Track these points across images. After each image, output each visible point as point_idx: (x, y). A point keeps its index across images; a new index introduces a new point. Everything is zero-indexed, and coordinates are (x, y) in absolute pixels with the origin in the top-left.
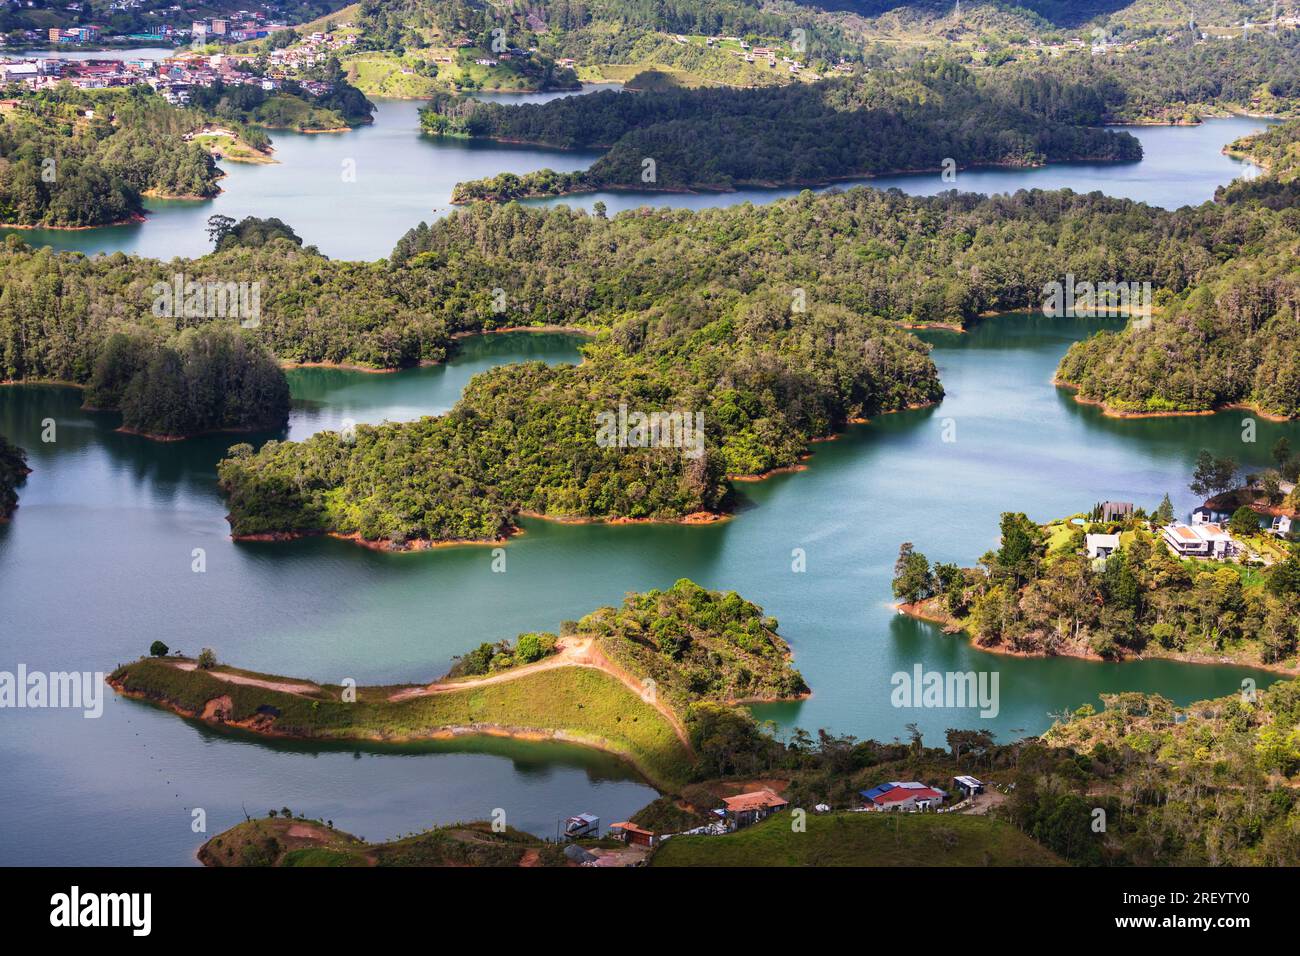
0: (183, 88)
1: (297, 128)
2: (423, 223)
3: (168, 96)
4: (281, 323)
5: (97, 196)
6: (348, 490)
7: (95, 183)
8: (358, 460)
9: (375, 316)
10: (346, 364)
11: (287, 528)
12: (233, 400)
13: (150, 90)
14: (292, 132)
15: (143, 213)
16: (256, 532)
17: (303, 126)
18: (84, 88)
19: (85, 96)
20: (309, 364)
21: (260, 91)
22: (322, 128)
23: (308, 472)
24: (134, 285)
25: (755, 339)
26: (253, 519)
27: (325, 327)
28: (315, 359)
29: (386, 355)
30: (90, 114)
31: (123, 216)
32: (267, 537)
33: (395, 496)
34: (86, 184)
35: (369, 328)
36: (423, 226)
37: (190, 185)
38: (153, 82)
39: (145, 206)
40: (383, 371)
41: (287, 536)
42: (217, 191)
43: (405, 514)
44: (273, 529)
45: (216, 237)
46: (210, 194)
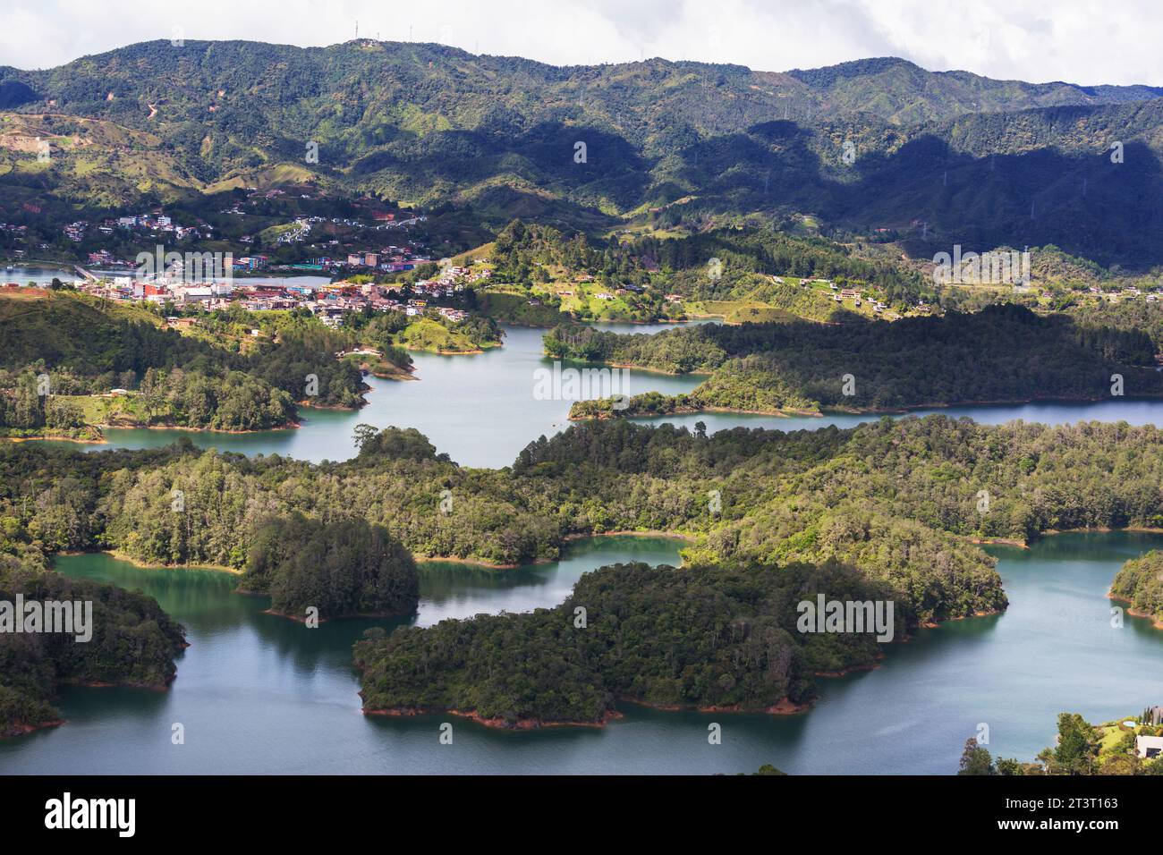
0: (338, 312)
1: (435, 349)
2: (543, 436)
3: (324, 319)
4: (414, 521)
5: (258, 404)
6: (468, 673)
7: (257, 393)
8: (478, 646)
9: (497, 518)
10: (470, 560)
11: (412, 705)
12: (369, 588)
13: (308, 313)
14: (430, 353)
15: (297, 420)
16: (385, 707)
17: (440, 348)
18: (251, 310)
19: (252, 317)
20: (437, 559)
21: (405, 317)
22: (458, 350)
23: (434, 655)
24: (287, 483)
25: (837, 549)
26: (382, 696)
27: (453, 526)
28: (444, 554)
29: (506, 553)
30: (255, 332)
31: (280, 423)
32: (394, 712)
33: (509, 680)
34: (249, 393)
35: (492, 529)
36: (543, 438)
37: (339, 397)
38: (311, 306)
39: (299, 414)
40: (504, 567)
41: (412, 711)
42: (364, 402)
43: (517, 696)
44: (400, 705)
45: (360, 443)
46: (357, 405)
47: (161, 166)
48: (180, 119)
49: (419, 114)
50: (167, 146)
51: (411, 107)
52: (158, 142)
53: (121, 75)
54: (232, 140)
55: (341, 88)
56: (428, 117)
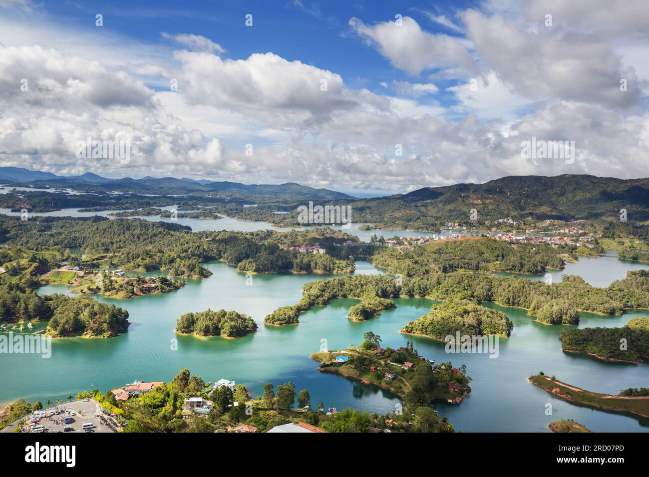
0: (557, 244)
1: (585, 255)
3: (553, 246)
4: (578, 300)
5: (534, 267)
6: (594, 343)
7: (534, 264)
8: (597, 336)
9: (603, 301)
10: (595, 312)
11: (576, 350)
12: (564, 317)
13: (549, 244)
14: (584, 256)
15: (545, 272)
16: (568, 350)
17: (587, 254)
18: (533, 243)
19: (533, 245)
20: (585, 311)
21: (576, 246)
22: (592, 255)
23: (583, 337)
24: (541, 288)
26: (568, 346)
27: (590, 302)
28: (586, 310)
29: (606, 311)
30: (534, 249)
31: (541, 272)
32: (571, 351)
33: (606, 346)
34: (532, 264)
35: (602, 304)
36: (618, 281)
37: (557, 266)
38: (550, 242)
39: (546, 270)
40: (605, 315)
41: (576, 352)
42: (564, 268)
43: (609, 351)
44: (573, 349)
45: (563, 279)
46: (562, 269)
47: (510, 207)
48: (516, 195)
49: (581, 193)
50: (512, 202)
51: (579, 191)
52: (510, 201)
53: (500, 185)
54: (529, 200)
55: (559, 187)
56: (584, 194)
